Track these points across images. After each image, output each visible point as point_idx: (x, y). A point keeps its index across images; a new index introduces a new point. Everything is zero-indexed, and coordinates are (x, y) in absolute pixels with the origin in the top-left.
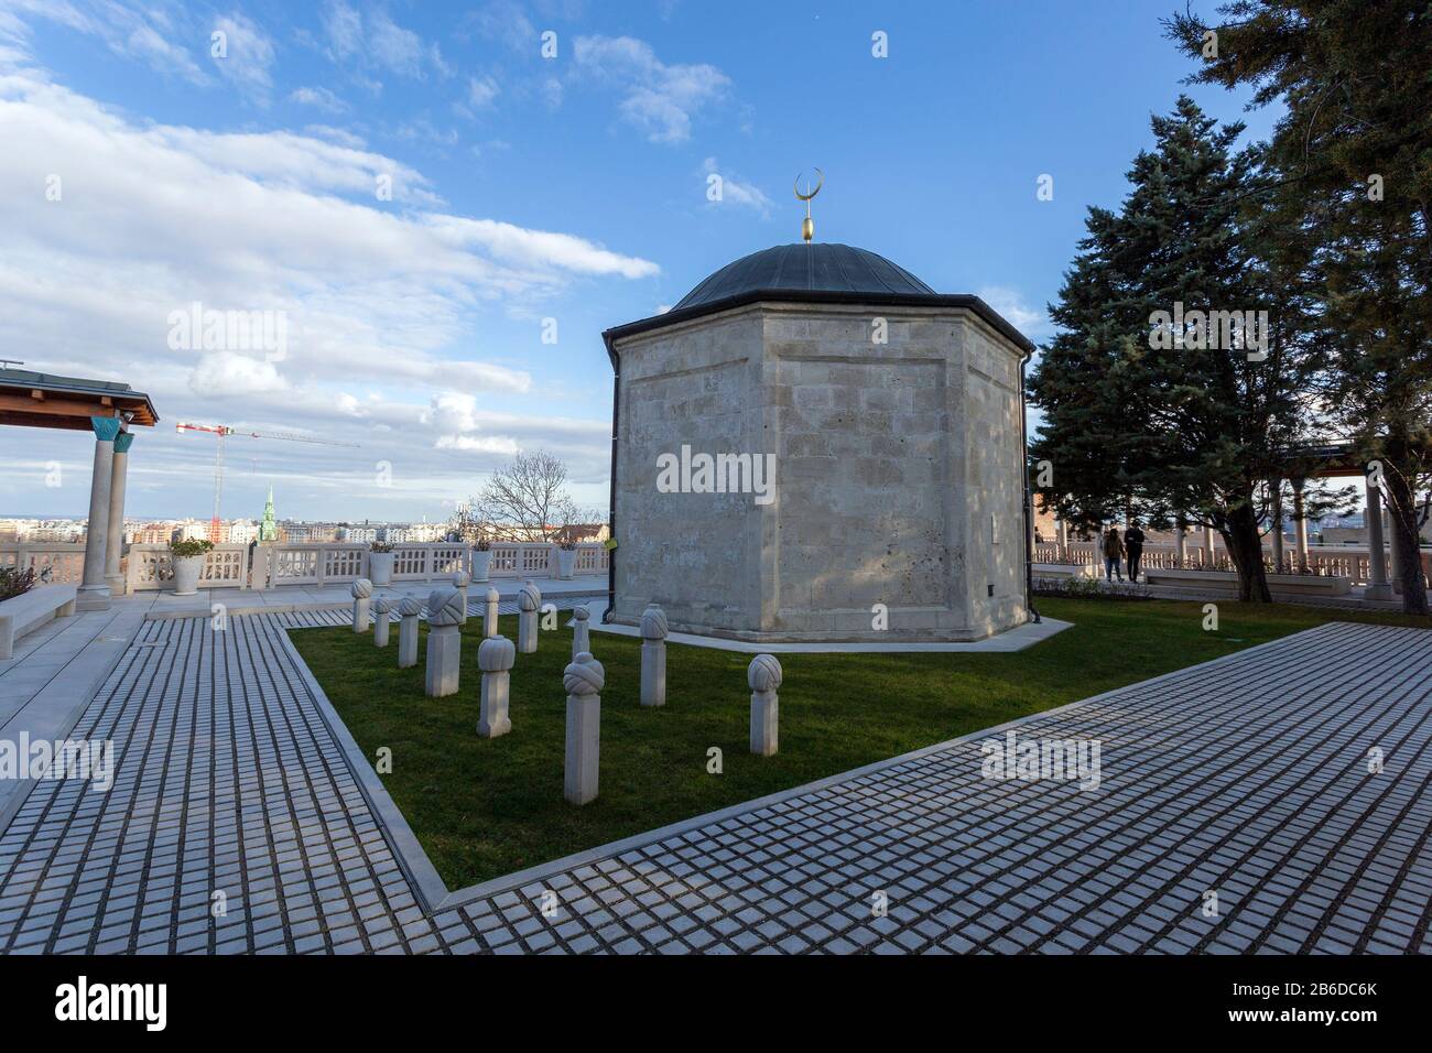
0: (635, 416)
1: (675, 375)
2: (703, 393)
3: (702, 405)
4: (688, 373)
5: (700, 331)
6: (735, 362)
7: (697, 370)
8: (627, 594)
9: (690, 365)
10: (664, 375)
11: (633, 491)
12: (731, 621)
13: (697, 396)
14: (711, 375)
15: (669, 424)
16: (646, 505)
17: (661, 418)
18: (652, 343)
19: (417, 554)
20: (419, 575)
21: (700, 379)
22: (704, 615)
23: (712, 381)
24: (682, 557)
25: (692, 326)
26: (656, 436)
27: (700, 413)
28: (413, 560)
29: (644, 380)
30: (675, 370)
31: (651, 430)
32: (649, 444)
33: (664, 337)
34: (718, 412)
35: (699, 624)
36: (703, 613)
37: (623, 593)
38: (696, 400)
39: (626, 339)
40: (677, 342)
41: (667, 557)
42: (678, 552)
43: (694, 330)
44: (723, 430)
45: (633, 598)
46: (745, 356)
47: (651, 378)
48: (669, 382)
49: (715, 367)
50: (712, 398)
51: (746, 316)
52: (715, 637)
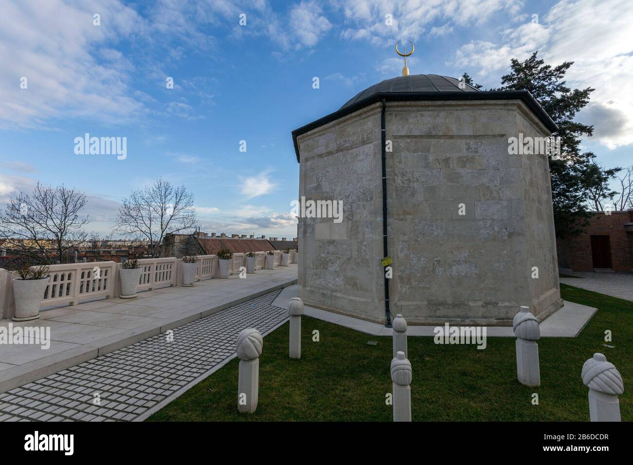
0: (400, 162)
1: (439, 137)
2: (465, 153)
3: (464, 162)
4: (452, 137)
5: (463, 110)
6: (494, 136)
7: (461, 137)
8: (399, 300)
9: (454, 131)
10: (430, 136)
11: (402, 220)
12: (507, 312)
13: (460, 154)
14: (472, 142)
15: (434, 171)
16: (416, 230)
17: (426, 167)
18: (418, 111)
19: (63, 277)
20: (65, 299)
21: (462, 143)
22: (482, 311)
23: (473, 146)
24: (454, 268)
25: (459, 105)
26: (423, 179)
27: (464, 166)
28: (59, 282)
29: (408, 137)
30: (440, 134)
31: (416, 175)
32: (416, 185)
33: (430, 109)
34: (479, 168)
35: (479, 317)
36: (481, 309)
37: (396, 299)
38: (459, 158)
39: (396, 103)
40: (443, 114)
41: (439, 270)
42: (450, 266)
43: (459, 108)
44: (485, 180)
45: (407, 303)
46: (503, 133)
47: (416, 137)
48: (433, 141)
49: (475, 137)
50: (473, 158)
51: (502, 107)
52: (498, 326)
